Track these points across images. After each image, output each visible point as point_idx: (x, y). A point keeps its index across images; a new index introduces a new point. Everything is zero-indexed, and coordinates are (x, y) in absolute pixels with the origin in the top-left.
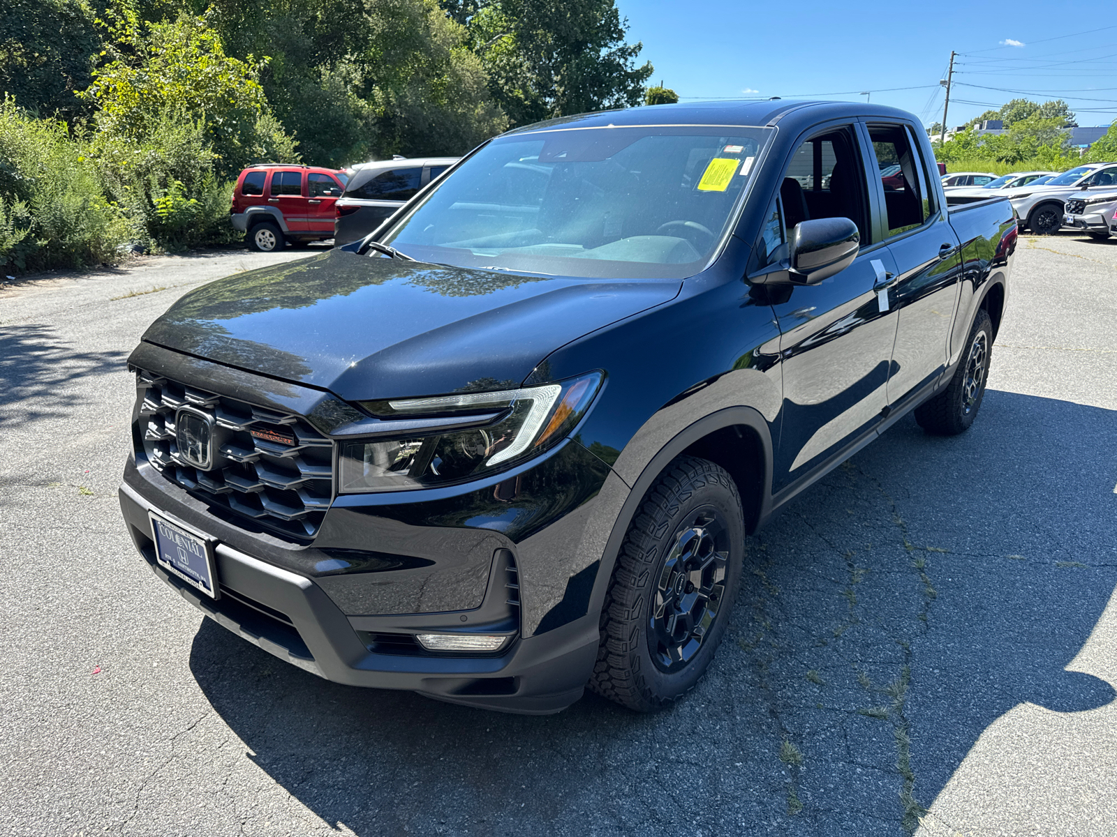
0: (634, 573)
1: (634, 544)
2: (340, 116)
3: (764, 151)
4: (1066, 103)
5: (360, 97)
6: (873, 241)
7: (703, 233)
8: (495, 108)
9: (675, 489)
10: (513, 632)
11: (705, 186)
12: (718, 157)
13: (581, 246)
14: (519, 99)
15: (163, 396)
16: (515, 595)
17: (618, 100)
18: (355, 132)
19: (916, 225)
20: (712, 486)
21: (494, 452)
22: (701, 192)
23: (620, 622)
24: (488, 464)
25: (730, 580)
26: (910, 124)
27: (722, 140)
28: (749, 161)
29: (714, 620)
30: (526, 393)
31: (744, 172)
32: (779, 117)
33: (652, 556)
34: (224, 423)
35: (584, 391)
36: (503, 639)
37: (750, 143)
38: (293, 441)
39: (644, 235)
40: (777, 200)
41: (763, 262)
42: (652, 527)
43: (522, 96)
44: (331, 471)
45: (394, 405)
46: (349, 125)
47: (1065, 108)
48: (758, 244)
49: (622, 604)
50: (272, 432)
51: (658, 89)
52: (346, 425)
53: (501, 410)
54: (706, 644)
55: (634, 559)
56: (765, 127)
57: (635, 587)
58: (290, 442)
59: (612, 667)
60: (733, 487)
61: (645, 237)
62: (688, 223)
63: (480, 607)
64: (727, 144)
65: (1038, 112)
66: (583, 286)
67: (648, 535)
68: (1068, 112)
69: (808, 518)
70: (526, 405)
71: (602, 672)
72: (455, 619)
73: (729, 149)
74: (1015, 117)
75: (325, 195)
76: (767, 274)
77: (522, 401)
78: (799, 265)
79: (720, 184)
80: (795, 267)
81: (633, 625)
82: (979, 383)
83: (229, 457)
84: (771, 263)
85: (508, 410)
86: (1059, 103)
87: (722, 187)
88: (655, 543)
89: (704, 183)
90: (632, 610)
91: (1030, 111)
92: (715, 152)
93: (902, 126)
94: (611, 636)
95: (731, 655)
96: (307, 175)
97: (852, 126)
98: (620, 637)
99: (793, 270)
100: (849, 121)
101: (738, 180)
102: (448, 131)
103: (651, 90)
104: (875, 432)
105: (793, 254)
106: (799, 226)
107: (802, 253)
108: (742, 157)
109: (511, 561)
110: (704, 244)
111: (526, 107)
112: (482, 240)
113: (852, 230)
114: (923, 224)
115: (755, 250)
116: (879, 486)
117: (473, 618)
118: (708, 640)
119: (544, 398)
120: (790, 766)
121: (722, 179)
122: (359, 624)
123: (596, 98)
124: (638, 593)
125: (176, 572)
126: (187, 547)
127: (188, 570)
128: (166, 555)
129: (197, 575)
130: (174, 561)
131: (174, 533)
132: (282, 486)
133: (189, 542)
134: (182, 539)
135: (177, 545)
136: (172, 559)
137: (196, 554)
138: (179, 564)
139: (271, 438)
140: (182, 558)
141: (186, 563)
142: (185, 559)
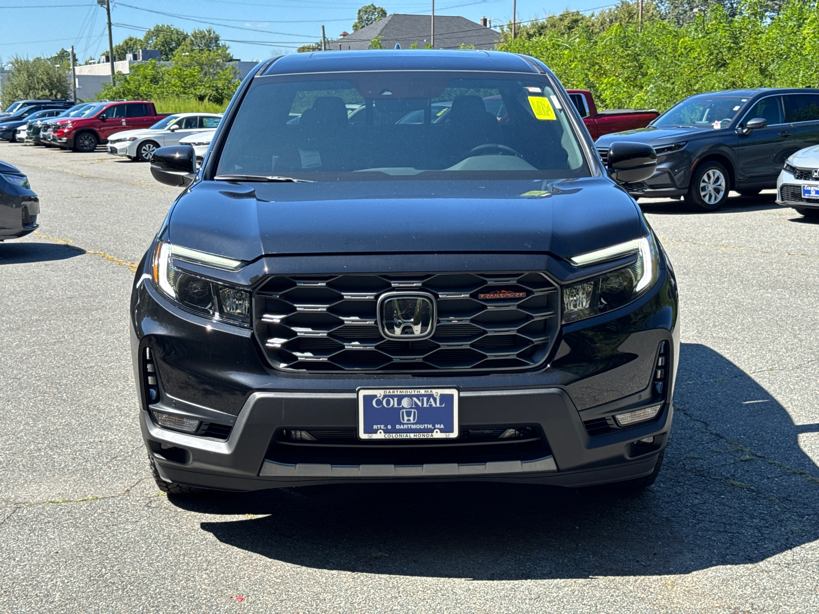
4: (216, 33)
10: (663, 402)
21: (637, 283)
24: (637, 290)
28: (554, 99)
31: (558, 106)
34: (447, 295)
36: (659, 407)
38: (523, 294)
47: (217, 39)
50: (502, 291)
56: (540, 74)
63: (648, 386)
65: (188, 41)
68: (221, 43)
72: (636, 399)
73: (531, 90)
74: (163, 46)
83: (453, 322)
85: (638, 254)
86: (209, 31)
91: (179, 40)
109: (665, 349)
117: (644, 395)
122: (585, 417)
125: (394, 436)
126: (420, 404)
127: (414, 427)
128: (375, 427)
129: (430, 426)
130: (389, 427)
131: (400, 398)
132: (512, 331)
133: (425, 399)
134: (415, 399)
135: (403, 408)
136: (386, 426)
137: (434, 405)
138: (398, 427)
139: (502, 296)
140: (406, 418)
141: (412, 421)
142: (412, 418)
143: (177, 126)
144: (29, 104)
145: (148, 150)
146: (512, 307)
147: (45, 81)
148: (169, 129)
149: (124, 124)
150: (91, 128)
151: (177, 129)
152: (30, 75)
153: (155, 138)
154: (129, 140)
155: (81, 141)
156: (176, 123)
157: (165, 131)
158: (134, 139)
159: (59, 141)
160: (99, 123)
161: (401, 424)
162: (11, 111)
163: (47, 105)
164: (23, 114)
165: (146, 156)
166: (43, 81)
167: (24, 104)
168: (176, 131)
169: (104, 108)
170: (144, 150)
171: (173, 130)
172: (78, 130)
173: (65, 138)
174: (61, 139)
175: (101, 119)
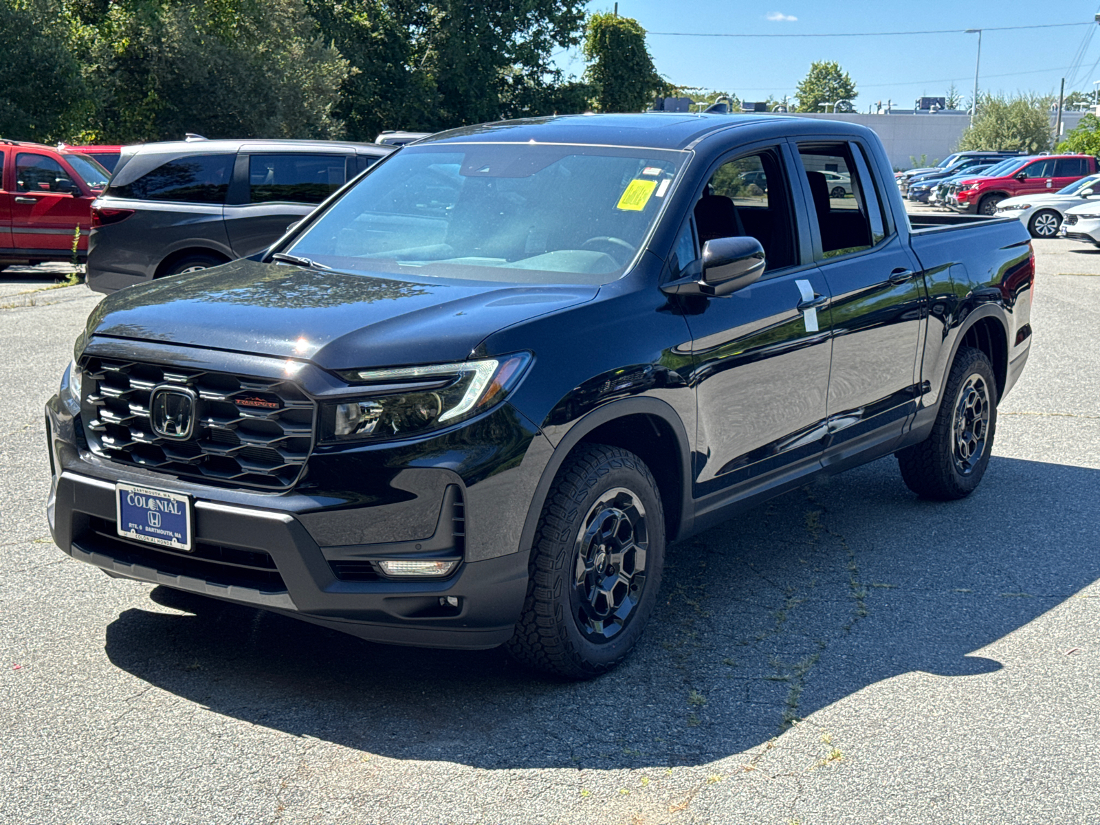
0: (558, 529)
1: (557, 505)
2: (52, 55)
3: (680, 175)
5: (86, 21)
6: (802, 262)
7: (622, 247)
8: (325, 47)
9: (594, 463)
10: (459, 558)
11: (623, 205)
12: (637, 179)
13: (504, 260)
14: (363, 28)
15: (131, 381)
16: (460, 527)
17: (538, 33)
18: (78, 82)
19: (864, 247)
20: (628, 470)
21: (443, 411)
22: (620, 211)
23: (545, 572)
24: (440, 420)
25: (651, 572)
26: (857, 140)
27: (642, 162)
28: (665, 183)
29: (635, 608)
30: (469, 366)
31: (660, 193)
32: (697, 141)
33: (573, 516)
34: (207, 395)
35: (518, 365)
36: (450, 564)
37: (668, 166)
38: (278, 404)
39: (566, 249)
40: (691, 220)
41: (676, 275)
42: (573, 493)
43: (367, 23)
44: (311, 428)
45: (363, 375)
46: (67, 71)
48: (670, 258)
49: (548, 556)
50: (257, 399)
51: (608, 17)
52: (327, 389)
53: (450, 378)
54: (627, 629)
55: (557, 517)
56: (683, 151)
57: (559, 541)
58: (274, 405)
59: (539, 615)
60: (651, 478)
61: (568, 251)
62: (611, 239)
63: (433, 536)
64: (646, 166)
66: (512, 289)
67: (570, 499)
69: (755, 566)
70: (470, 375)
71: (530, 623)
72: (411, 547)
73: (648, 171)
75: (41, 189)
76: (679, 285)
77: (467, 372)
78: (707, 278)
79: (638, 204)
80: (705, 280)
81: (557, 574)
82: (982, 440)
83: (210, 425)
84: (684, 276)
85: (456, 378)
87: (640, 207)
88: (576, 505)
89: (623, 202)
90: (555, 561)
92: (635, 174)
93: (846, 143)
94: (538, 585)
95: (654, 652)
96: (14, 155)
97: (778, 147)
98: (546, 584)
99: (702, 283)
100: (777, 142)
101: (654, 201)
102: (242, 83)
103: (595, 18)
104: (818, 462)
105: (702, 268)
106: (707, 243)
107: (711, 267)
108: (659, 178)
109: (458, 496)
110: (622, 256)
111: (375, 42)
112: (406, 251)
113: (756, 248)
114: (872, 246)
115: (667, 265)
116: (844, 541)
117: (426, 546)
118: (629, 626)
119: (484, 371)
120: (695, 706)
121: (640, 200)
122: (330, 555)
123: (498, 30)
124: (561, 547)
125: (142, 538)
126: (162, 508)
127: (159, 531)
128: (130, 525)
129: (171, 534)
130: (141, 527)
131: (148, 497)
132: (264, 444)
133: (166, 503)
134: (158, 501)
135: (149, 509)
136: (138, 526)
137: (173, 512)
138: (147, 529)
139: (256, 404)
140: (153, 521)
141: (157, 526)
142: (156, 522)
143: (1090, 191)
144: (969, 157)
145: (1044, 222)
146: (265, 417)
147: (1018, 126)
148: (1079, 195)
149: (1049, 185)
150: (1003, 190)
151: (1090, 195)
152: (1000, 119)
153: (1058, 206)
154: (1021, 208)
155: (986, 208)
156: (1091, 187)
157: (1074, 197)
158: (1028, 207)
159: (959, 206)
160: (1014, 183)
161: (149, 526)
162: (945, 165)
163: (988, 159)
164: (953, 171)
165: (1041, 230)
166: (1015, 126)
167: (961, 157)
168: (1088, 197)
169: (1026, 164)
170: (1040, 222)
171: (1085, 196)
172: (985, 192)
173: (968, 203)
174: (961, 204)
175: (1019, 179)
